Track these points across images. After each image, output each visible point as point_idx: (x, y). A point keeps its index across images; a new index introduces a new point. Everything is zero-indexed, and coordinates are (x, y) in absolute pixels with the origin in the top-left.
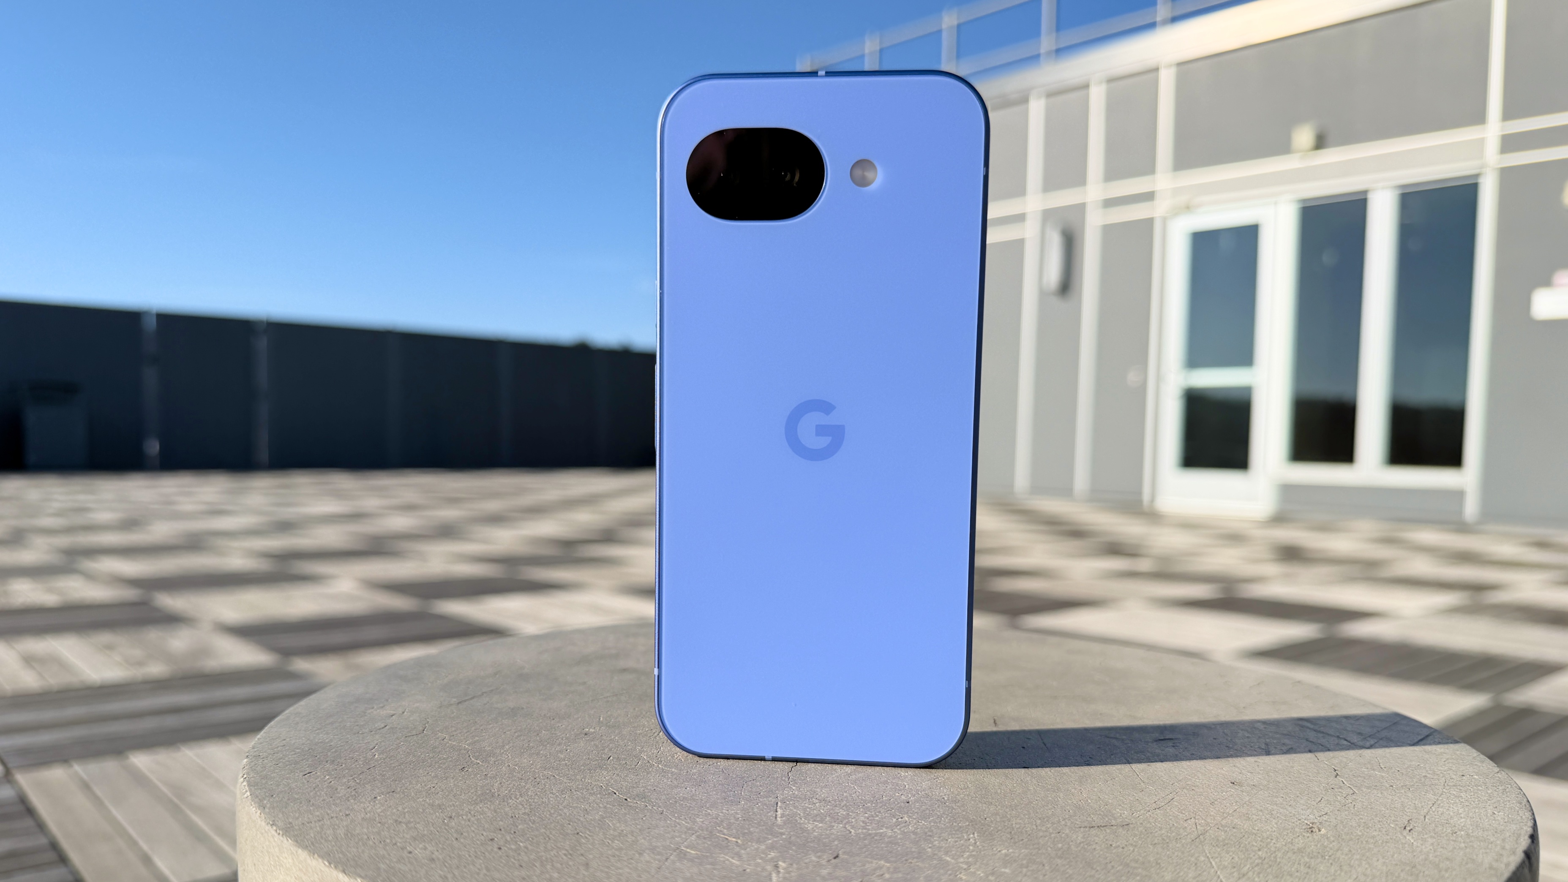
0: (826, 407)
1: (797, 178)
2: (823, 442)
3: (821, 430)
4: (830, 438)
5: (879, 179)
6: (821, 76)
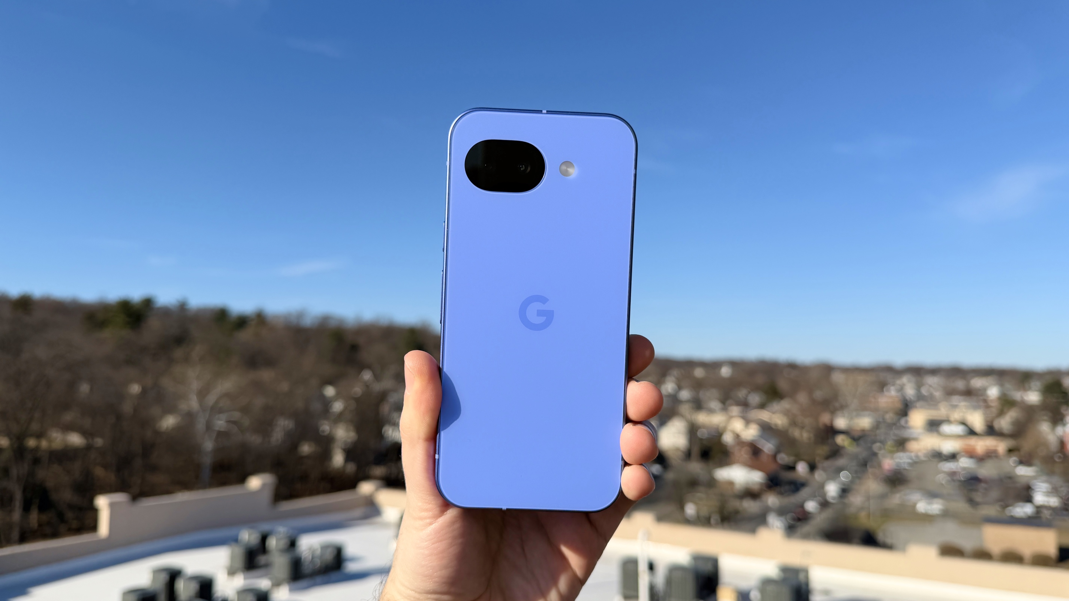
0: (543, 300)
1: (529, 169)
2: (542, 320)
3: (540, 313)
4: (546, 317)
5: (573, 172)
6: (545, 113)
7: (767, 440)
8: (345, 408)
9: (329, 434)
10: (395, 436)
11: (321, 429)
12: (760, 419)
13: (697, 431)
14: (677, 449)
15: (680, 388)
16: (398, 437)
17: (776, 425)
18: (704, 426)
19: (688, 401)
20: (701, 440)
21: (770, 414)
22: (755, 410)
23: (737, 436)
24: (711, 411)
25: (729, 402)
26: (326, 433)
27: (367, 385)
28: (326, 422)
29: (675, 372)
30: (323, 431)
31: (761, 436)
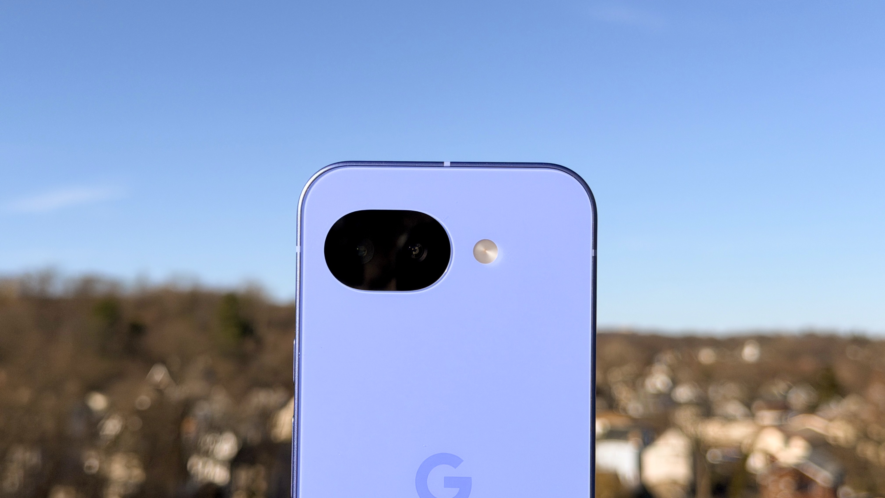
0: (453, 460)
2: (452, 493)
4: (458, 489)
5: (495, 255)
6: (447, 167)
7: (821, 465)
8: (125, 428)
9: (98, 472)
10: (209, 475)
11: (87, 464)
12: (809, 430)
13: (706, 451)
14: (674, 483)
15: (675, 382)
16: (212, 475)
17: (835, 439)
18: (717, 445)
19: (689, 404)
20: (713, 466)
21: (826, 422)
22: (801, 416)
23: (772, 459)
24: (729, 419)
25: (757, 403)
26: (94, 471)
27: (159, 391)
28: (93, 453)
29: (668, 357)
30: (90, 468)
31: (811, 458)
